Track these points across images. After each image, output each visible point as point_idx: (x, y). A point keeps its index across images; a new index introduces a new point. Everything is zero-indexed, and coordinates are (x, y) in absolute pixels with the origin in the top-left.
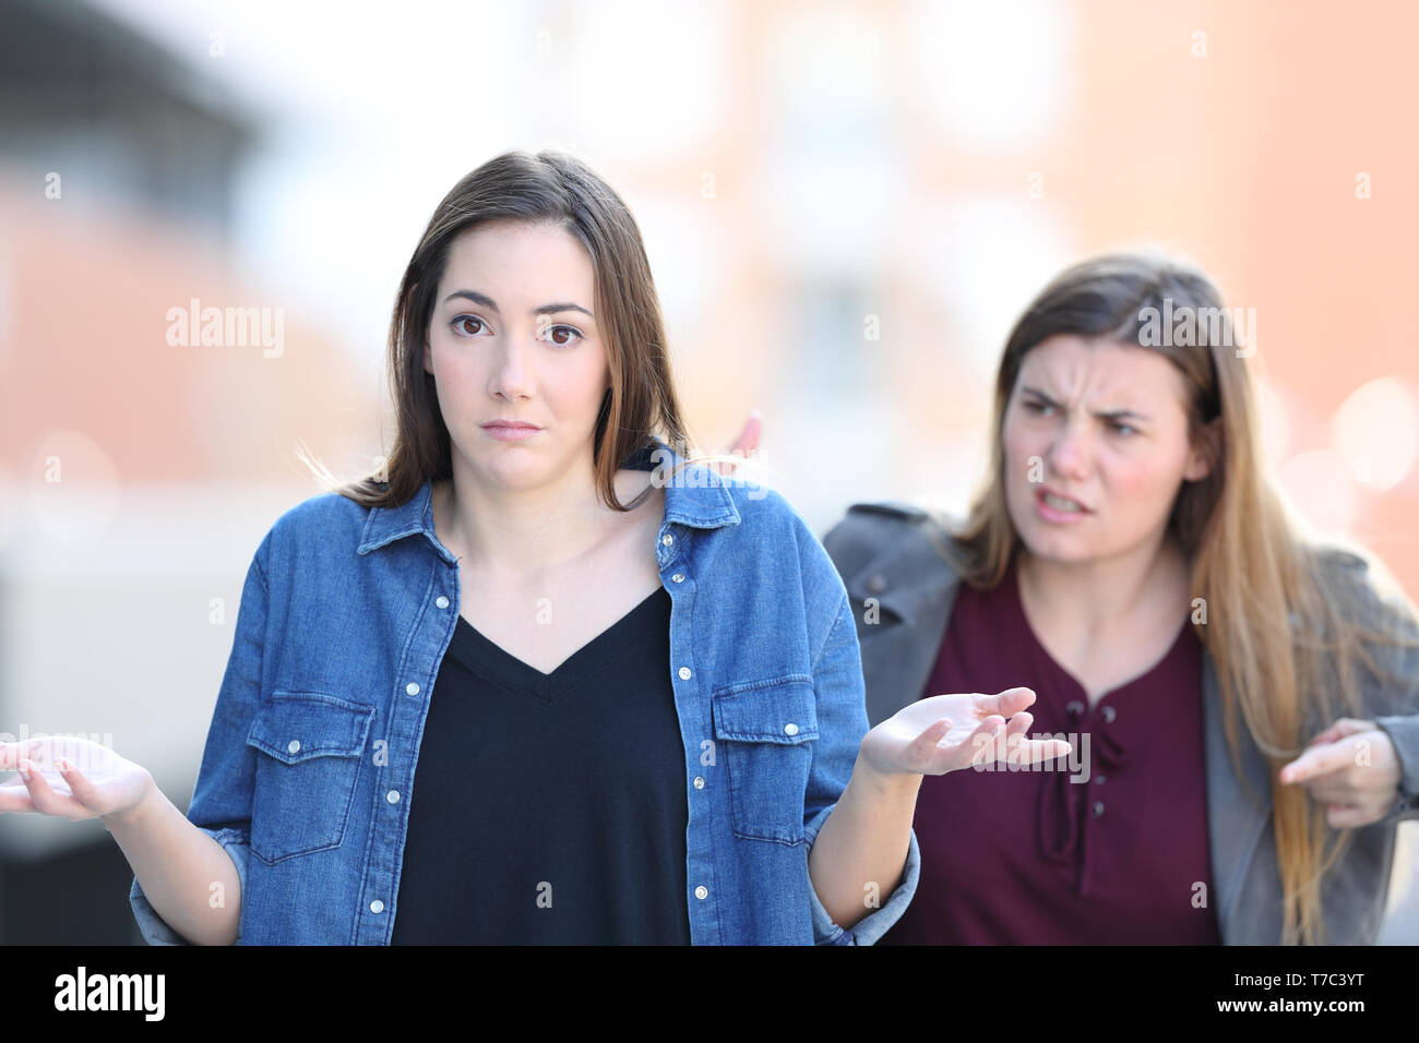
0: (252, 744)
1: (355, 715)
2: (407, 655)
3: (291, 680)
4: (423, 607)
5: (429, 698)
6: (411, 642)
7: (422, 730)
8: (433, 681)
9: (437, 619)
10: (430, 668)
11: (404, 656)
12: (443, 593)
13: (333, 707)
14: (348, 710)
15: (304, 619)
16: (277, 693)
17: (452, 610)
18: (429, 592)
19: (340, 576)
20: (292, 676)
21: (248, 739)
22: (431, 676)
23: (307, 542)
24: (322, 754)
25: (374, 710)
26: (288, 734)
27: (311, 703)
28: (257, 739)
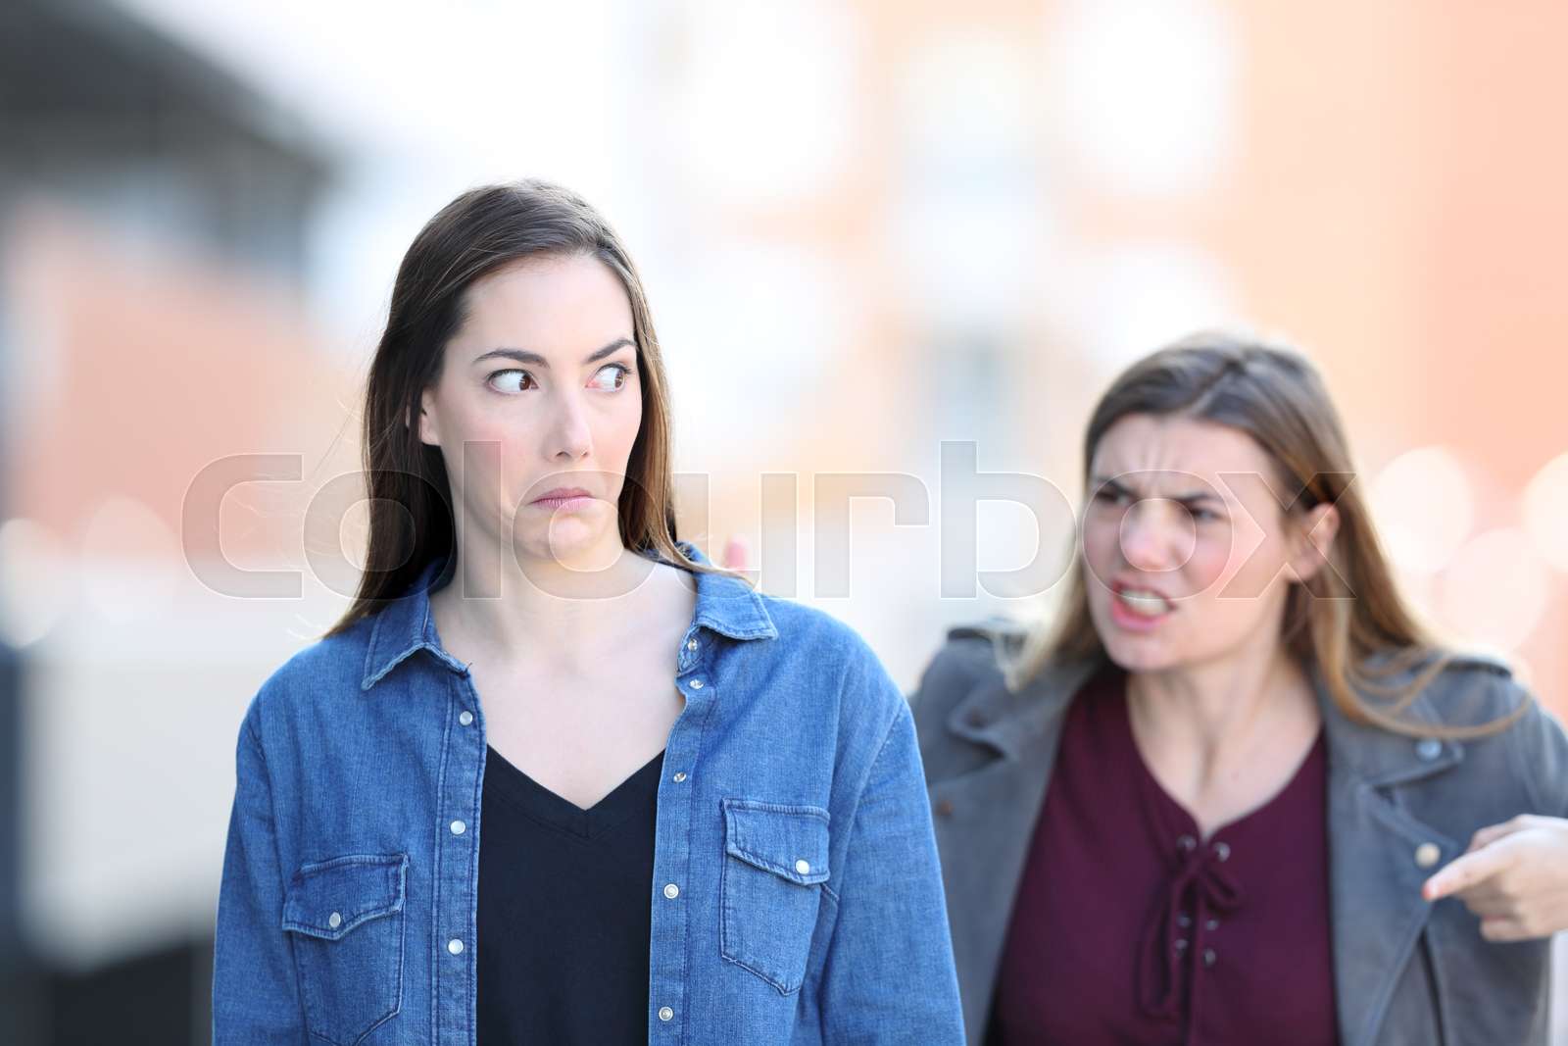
0: (289, 928)
1: (388, 868)
2: (444, 792)
3: (317, 850)
4: (447, 731)
5: (478, 834)
6: (445, 777)
7: (477, 870)
8: (479, 815)
9: (465, 739)
10: (472, 801)
11: (440, 795)
12: (464, 708)
13: (363, 865)
14: (381, 864)
15: (318, 781)
16: (306, 867)
17: (477, 724)
18: (449, 711)
19: (345, 725)
20: (316, 845)
21: (284, 925)
22: (475, 810)
23: (304, 699)
24: (363, 919)
25: (406, 857)
26: (325, 909)
27: (341, 868)
28: (295, 922)
